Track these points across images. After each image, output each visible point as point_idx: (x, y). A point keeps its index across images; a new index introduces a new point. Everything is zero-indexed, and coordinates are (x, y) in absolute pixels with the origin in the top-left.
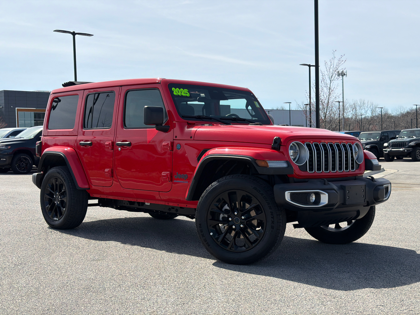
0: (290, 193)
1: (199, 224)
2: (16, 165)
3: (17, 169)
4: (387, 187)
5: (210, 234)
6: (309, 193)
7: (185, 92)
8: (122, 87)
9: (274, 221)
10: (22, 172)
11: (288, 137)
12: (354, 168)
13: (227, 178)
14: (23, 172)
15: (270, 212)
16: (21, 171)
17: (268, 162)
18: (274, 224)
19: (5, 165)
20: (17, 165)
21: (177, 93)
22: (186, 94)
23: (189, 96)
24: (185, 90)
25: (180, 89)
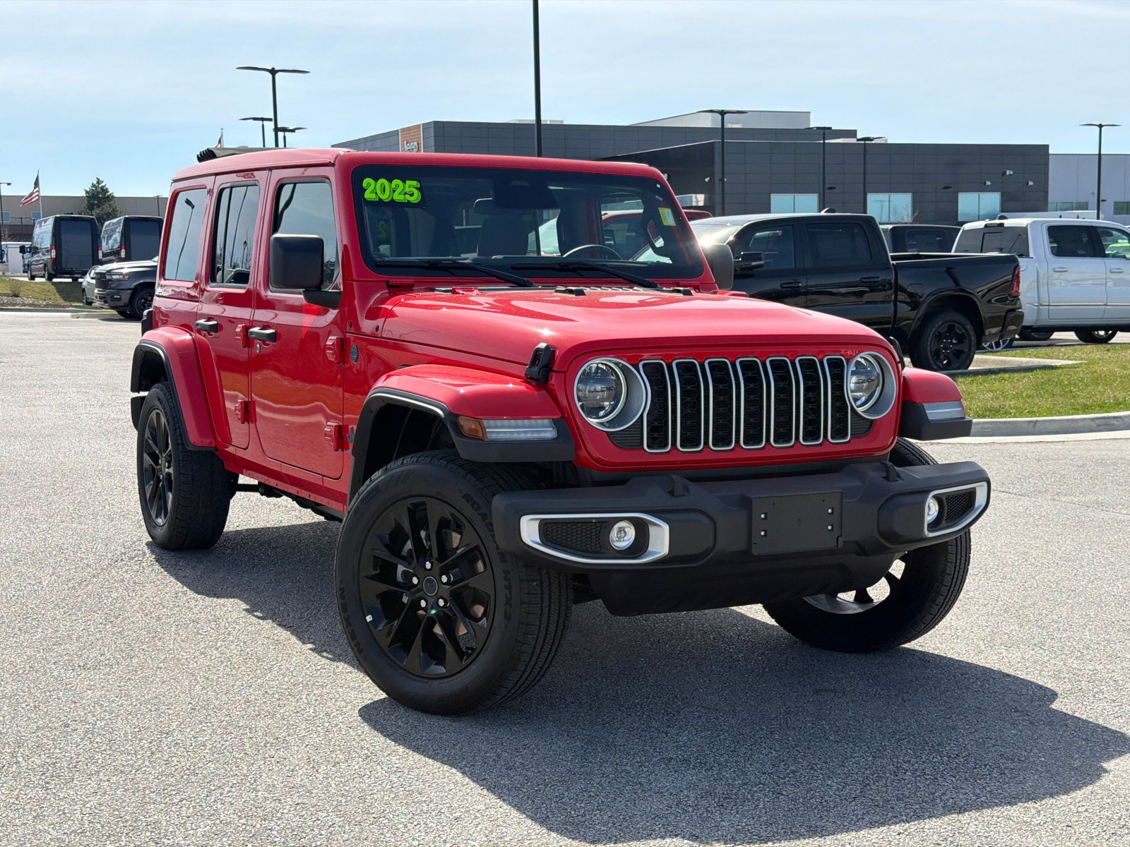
0: (538, 522)
1: (340, 589)
4: (970, 493)
5: (366, 620)
6: (606, 522)
7: (407, 190)
8: (273, 171)
9: (511, 598)
11: (580, 342)
12: (847, 434)
13: (405, 462)
15: (503, 571)
17: (485, 422)
18: (510, 605)
21: (376, 193)
22: (408, 197)
23: (416, 202)
24: (408, 182)
25: (390, 181)
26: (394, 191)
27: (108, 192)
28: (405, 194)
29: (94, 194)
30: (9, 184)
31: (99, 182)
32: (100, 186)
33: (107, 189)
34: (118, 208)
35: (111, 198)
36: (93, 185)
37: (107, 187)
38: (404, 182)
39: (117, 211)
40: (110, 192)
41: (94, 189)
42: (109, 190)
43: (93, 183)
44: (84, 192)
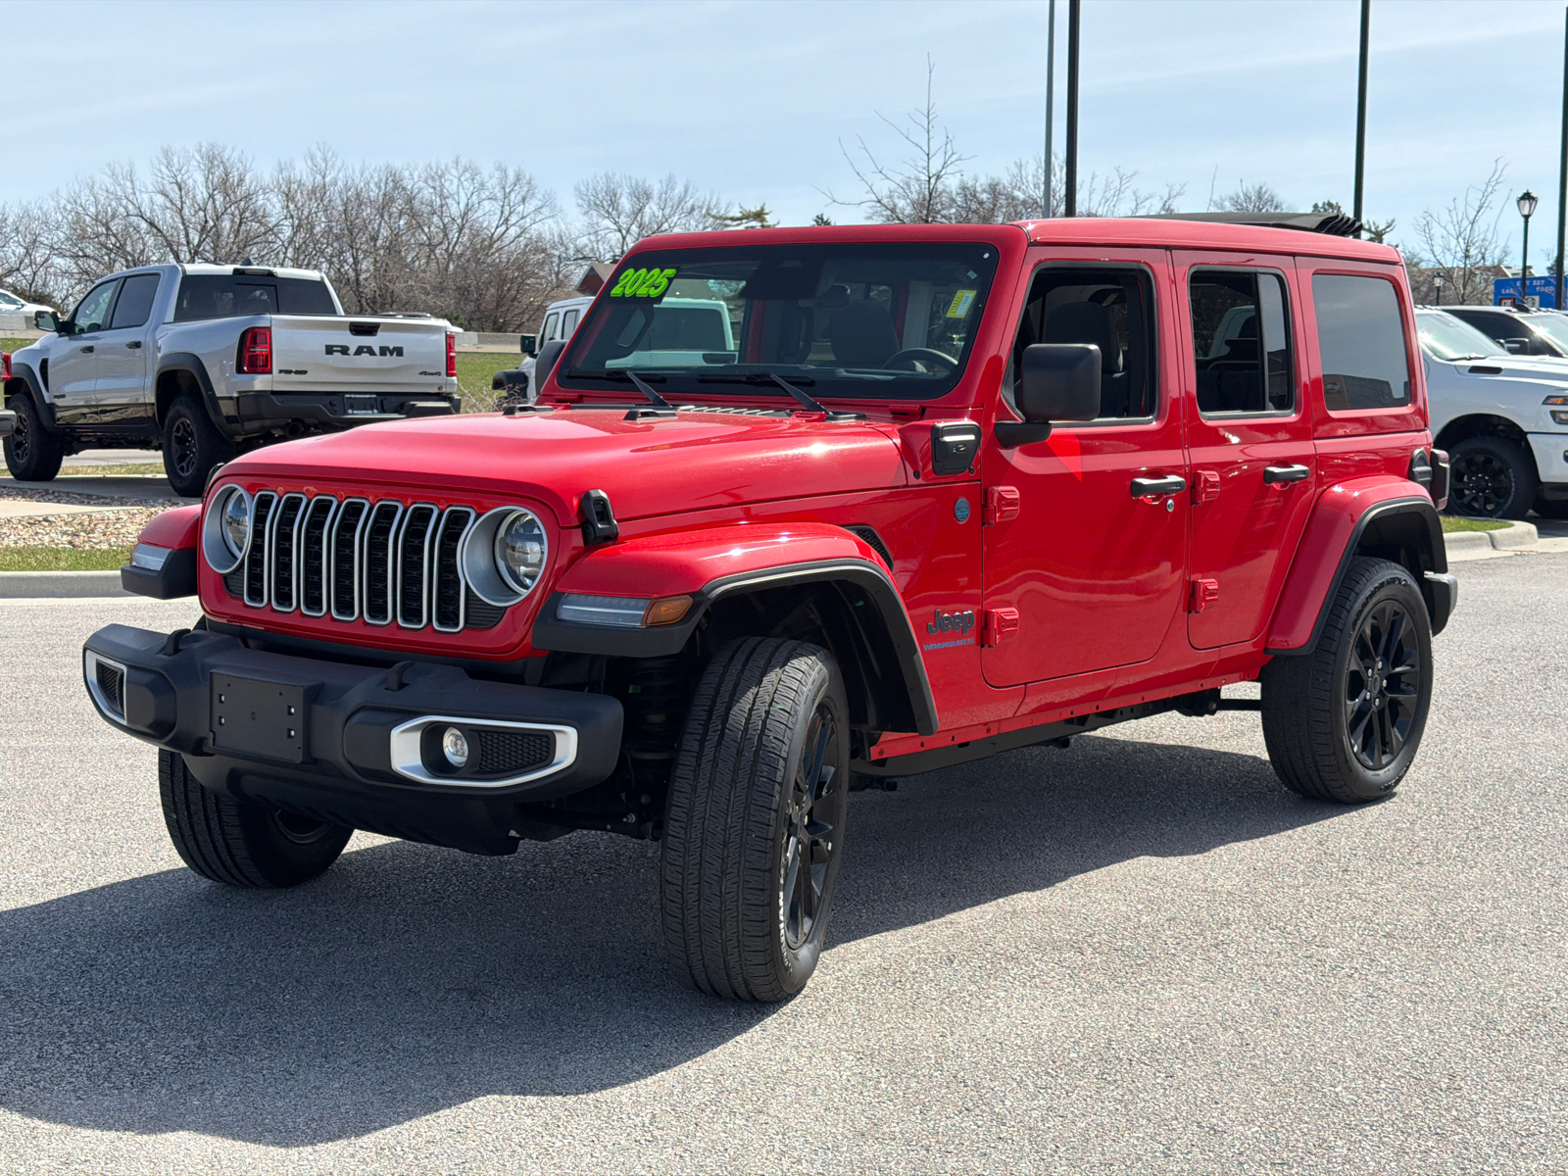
7: (658, 281)
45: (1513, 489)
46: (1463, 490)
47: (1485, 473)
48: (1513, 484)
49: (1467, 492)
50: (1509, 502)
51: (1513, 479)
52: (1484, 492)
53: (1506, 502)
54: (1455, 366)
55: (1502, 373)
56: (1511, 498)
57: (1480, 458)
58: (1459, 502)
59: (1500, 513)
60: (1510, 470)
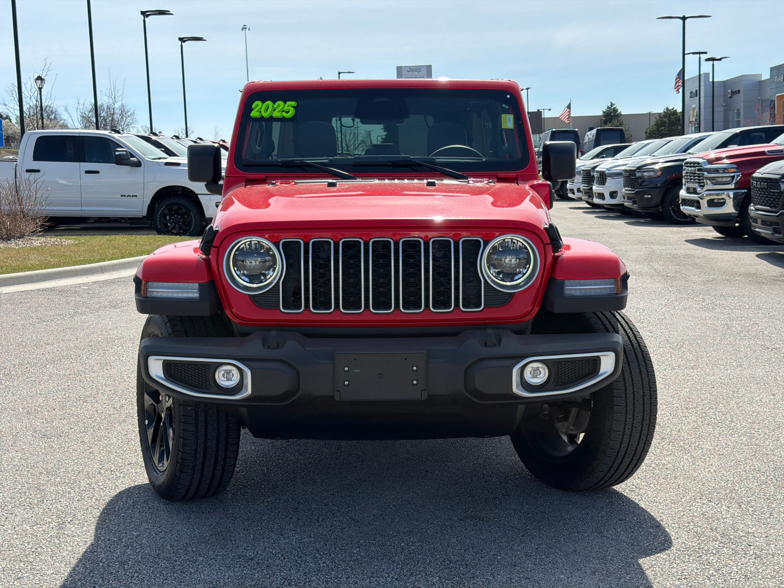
0: (164, 362)
2: (670, 208)
3: (673, 214)
7: (286, 108)
10: (681, 221)
14: (683, 220)
16: (679, 219)
19: (650, 207)
20: (672, 208)
21: (260, 112)
22: (284, 114)
23: (289, 117)
24: (288, 103)
25: (274, 103)
26: (275, 110)
27: (618, 111)
28: (283, 111)
29: (608, 113)
30: (550, 110)
31: (612, 105)
32: (613, 107)
33: (617, 109)
34: (624, 123)
35: (620, 115)
36: (608, 107)
37: (617, 108)
38: (285, 103)
39: (623, 124)
40: (619, 112)
41: (608, 110)
42: (618, 110)
43: (608, 106)
44: (602, 112)
45: (193, 222)
46: (167, 224)
47: (178, 214)
48: (193, 219)
49: (169, 224)
50: (192, 228)
51: (193, 217)
52: (178, 224)
53: (190, 228)
54: (157, 162)
55: (181, 165)
56: (193, 226)
57: (175, 207)
58: (166, 230)
59: (188, 234)
60: (191, 213)
